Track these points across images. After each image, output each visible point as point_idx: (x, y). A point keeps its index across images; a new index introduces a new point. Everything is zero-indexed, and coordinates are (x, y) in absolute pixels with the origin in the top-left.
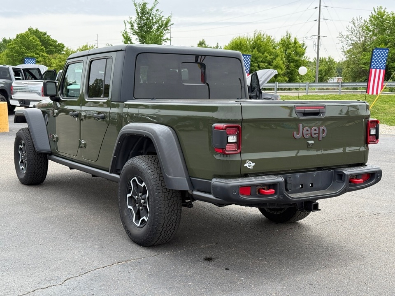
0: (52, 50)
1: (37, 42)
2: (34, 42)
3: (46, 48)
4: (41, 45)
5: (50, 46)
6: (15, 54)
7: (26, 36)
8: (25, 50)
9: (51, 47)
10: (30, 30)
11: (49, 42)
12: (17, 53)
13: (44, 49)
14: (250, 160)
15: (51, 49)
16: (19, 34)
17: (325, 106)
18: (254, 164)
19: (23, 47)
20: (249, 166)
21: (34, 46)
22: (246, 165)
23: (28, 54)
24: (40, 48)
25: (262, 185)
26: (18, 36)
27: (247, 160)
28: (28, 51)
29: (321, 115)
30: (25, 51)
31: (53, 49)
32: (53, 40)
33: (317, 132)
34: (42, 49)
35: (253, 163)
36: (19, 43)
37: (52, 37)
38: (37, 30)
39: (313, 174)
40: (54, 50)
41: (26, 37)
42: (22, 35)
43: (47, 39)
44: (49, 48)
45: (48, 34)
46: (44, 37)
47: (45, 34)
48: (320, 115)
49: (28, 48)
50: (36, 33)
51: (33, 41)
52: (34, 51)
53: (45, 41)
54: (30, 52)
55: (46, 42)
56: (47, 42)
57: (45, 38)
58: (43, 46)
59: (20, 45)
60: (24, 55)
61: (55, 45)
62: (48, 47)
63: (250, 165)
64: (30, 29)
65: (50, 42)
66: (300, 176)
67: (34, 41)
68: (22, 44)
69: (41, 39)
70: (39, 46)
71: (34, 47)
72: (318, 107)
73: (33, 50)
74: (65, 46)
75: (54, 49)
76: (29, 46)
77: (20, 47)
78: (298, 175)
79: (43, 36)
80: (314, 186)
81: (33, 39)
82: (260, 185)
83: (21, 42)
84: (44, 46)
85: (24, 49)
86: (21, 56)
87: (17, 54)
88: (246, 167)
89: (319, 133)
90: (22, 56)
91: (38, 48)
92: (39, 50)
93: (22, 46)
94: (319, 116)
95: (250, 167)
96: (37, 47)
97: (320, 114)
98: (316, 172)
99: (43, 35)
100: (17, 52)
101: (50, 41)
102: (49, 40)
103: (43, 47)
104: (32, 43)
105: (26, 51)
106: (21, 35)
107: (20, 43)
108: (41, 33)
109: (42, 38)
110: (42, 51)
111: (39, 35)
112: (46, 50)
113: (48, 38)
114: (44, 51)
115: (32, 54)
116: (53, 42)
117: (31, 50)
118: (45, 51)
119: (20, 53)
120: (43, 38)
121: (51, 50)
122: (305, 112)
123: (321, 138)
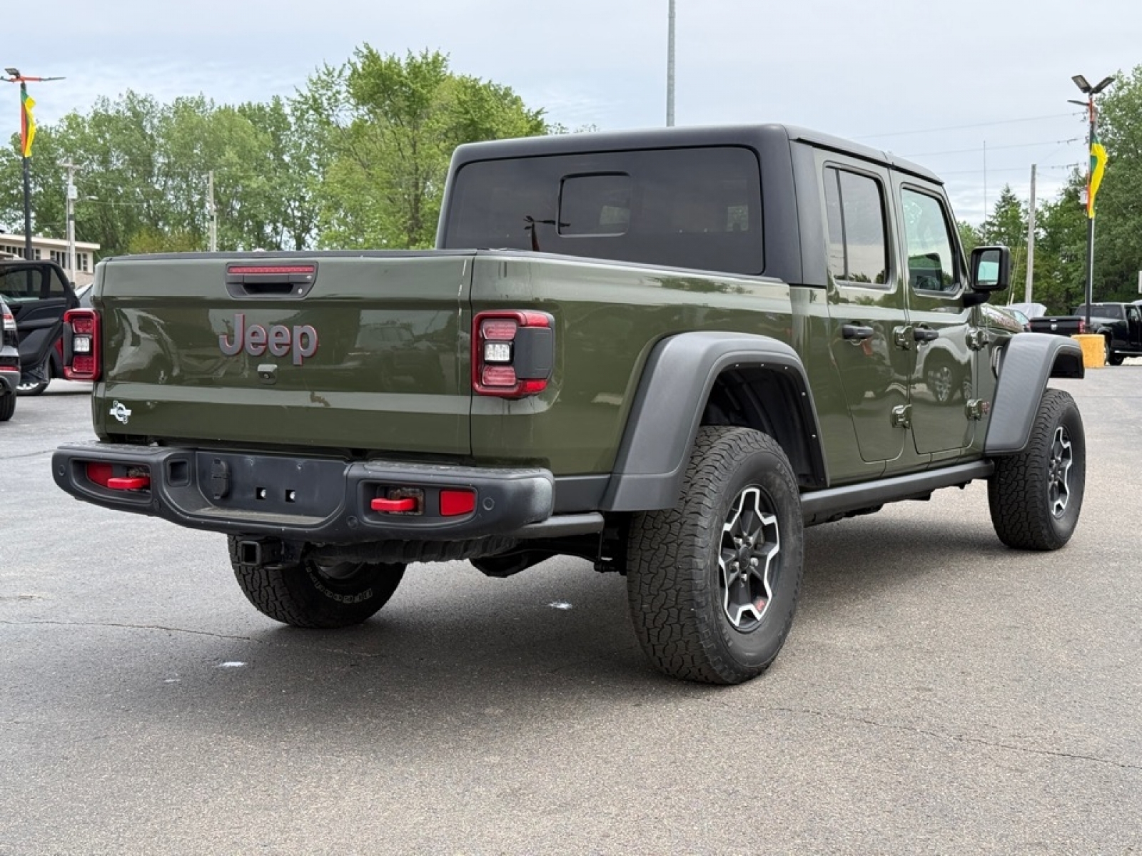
14: (121, 401)
17: (315, 264)
18: (129, 412)
20: (120, 416)
22: (112, 412)
27: (114, 400)
29: (300, 291)
35: (127, 408)
39: (296, 464)
48: (297, 292)
63: (121, 412)
66: (257, 464)
78: (250, 460)
88: (114, 416)
89: (291, 344)
94: (293, 293)
95: (122, 419)
97: (294, 288)
98: (305, 460)
122: (246, 281)
123: (297, 360)
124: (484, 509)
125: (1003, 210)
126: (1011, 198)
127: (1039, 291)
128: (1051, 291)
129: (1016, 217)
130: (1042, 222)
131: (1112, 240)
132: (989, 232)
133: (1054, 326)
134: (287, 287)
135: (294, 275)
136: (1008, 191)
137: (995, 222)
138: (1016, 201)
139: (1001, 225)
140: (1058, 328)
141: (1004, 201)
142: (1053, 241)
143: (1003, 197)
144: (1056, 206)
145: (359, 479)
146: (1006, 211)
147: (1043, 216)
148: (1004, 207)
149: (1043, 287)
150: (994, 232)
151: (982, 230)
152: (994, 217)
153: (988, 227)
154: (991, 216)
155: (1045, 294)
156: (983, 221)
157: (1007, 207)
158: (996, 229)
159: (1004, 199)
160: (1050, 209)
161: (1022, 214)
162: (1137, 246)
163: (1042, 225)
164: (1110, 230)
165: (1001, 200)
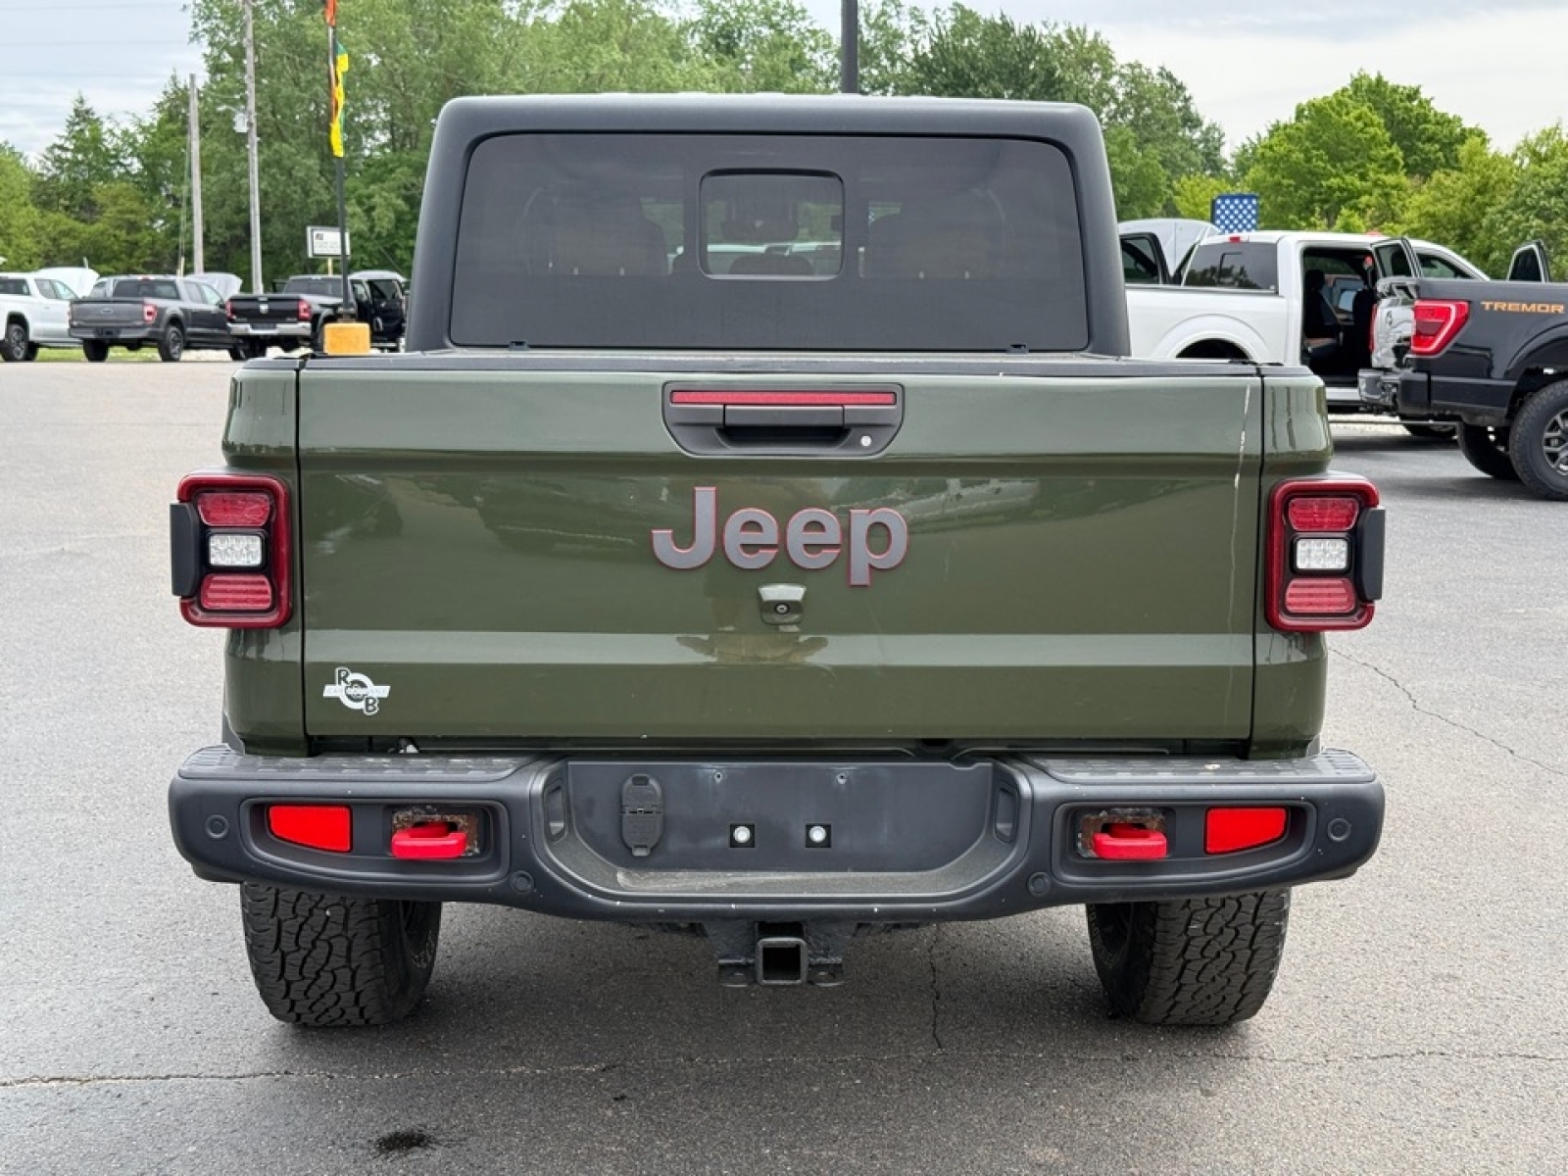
0: (1432, 157)
1: (1372, 130)
2: (1361, 131)
3: (1408, 151)
4: (1388, 140)
5: (1424, 143)
6: (1285, 182)
7: (1333, 109)
8: (1323, 165)
9: (1427, 147)
10: (1356, 85)
11: (1422, 127)
12: (1291, 176)
13: (1399, 155)
14: (356, 667)
15: (1426, 154)
16: (1304, 102)
17: (895, 389)
18: (384, 691)
19: (1315, 152)
20: (351, 698)
21: (1358, 146)
22: (330, 691)
23: (1332, 180)
24: (1383, 153)
25: (433, 805)
26: (1303, 110)
27: (336, 665)
28: (1334, 167)
29: (866, 441)
30: (1324, 168)
31: (1436, 152)
32: (1443, 115)
33: (832, 535)
34: (1392, 155)
35: (376, 683)
36: (1303, 136)
37: (1439, 106)
38: (1379, 80)
40: (1438, 159)
41: (1330, 111)
42: (1317, 104)
43: (1418, 114)
44: (1422, 150)
45: (1424, 95)
46: (1406, 108)
47: (1413, 95)
48: (857, 444)
49: (1335, 158)
50: (1373, 92)
51: (1354, 128)
52: (1358, 167)
53: (1410, 122)
54: (1341, 172)
55: (1410, 126)
56: (1416, 128)
57: (1408, 110)
58: (1395, 145)
59: (1307, 144)
60: (1317, 183)
61: (1445, 137)
62: (1417, 147)
63: (360, 691)
64: (1356, 80)
65: (1428, 126)
66: (731, 779)
67: (1360, 124)
68: (1313, 141)
69: (1393, 115)
70: (1381, 145)
71: (1357, 151)
72: (833, 398)
73: (1354, 163)
74: (1488, 137)
75: (1440, 154)
76: (1342, 148)
77: (1306, 151)
78: (714, 772)
79: (1401, 105)
80: (842, 842)
81: (1358, 118)
82: (423, 806)
83: (1312, 135)
84: (1399, 144)
85: (1322, 160)
86: (1304, 187)
87: (1292, 182)
88: (337, 699)
89: (844, 546)
90: (1312, 189)
91: (1373, 152)
92: (1376, 161)
93: (1314, 148)
94: (848, 446)
95: (361, 705)
96: (1371, 149)
97: (850, 435)
99: (1401, 100)
100: (1293, 172)
101: (1429, 122)
102: (1426, 121)
103: (1395, 148)
104: (1351, 133)
105: (1329, 167)
106: (1313, 105)
107: (1307, 139)
108: (1395, 90)
109: (1396, 113)
110: (1390, 163)
111: (1389, 100)
112: (1404, 159)
113: (1422, 111)
114: (1396, 163)
115: (1348, 178)
116: (1440, 128)
117: (1346, 163)
118: (1402, 163)
119: (1306, 177)
120: (1399, 114)
121: (1428, 160)
122: (730, 421)
123: (860, 575)
124: (1331, 841)
125: (77, 128)
126: (87, 112)
127: (140, 247)
128: (158, 247)
129: (97, 139)
130: (135, 149)
131: (234, 181)
132: (58, 159)
133: (264, 308)
134: (834, 433)
135: (856, 410)
136: (82, 102)
137: (68, 145)
138: (95, 117)
139: (76, 150)
140: (270, 310)
141: (77, 116)
142: (153, 175)
143: (76, 111)
144: (152, 125)
145: (1056, 802)
146: (82, 131)
147: (135, 141)
148: (78, 124)
149: (145, 241)
150: (67, 160)
151: (49, 156)
152: (67, 139)
153: (57, 152)
154: (61, 137)
155: (149, 252)
156: (50, 144)
157: (83, 125)
158: (69, 155)
159: (77, 112)
160: (144, 130)
161: (106, 137)
162: (270, 190)
163: (136, 153)
164: (232, 165)
165: (73, 114)
